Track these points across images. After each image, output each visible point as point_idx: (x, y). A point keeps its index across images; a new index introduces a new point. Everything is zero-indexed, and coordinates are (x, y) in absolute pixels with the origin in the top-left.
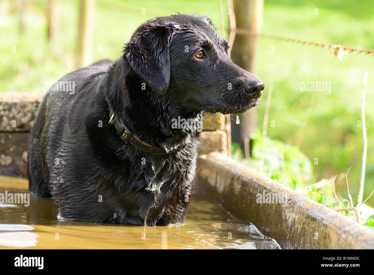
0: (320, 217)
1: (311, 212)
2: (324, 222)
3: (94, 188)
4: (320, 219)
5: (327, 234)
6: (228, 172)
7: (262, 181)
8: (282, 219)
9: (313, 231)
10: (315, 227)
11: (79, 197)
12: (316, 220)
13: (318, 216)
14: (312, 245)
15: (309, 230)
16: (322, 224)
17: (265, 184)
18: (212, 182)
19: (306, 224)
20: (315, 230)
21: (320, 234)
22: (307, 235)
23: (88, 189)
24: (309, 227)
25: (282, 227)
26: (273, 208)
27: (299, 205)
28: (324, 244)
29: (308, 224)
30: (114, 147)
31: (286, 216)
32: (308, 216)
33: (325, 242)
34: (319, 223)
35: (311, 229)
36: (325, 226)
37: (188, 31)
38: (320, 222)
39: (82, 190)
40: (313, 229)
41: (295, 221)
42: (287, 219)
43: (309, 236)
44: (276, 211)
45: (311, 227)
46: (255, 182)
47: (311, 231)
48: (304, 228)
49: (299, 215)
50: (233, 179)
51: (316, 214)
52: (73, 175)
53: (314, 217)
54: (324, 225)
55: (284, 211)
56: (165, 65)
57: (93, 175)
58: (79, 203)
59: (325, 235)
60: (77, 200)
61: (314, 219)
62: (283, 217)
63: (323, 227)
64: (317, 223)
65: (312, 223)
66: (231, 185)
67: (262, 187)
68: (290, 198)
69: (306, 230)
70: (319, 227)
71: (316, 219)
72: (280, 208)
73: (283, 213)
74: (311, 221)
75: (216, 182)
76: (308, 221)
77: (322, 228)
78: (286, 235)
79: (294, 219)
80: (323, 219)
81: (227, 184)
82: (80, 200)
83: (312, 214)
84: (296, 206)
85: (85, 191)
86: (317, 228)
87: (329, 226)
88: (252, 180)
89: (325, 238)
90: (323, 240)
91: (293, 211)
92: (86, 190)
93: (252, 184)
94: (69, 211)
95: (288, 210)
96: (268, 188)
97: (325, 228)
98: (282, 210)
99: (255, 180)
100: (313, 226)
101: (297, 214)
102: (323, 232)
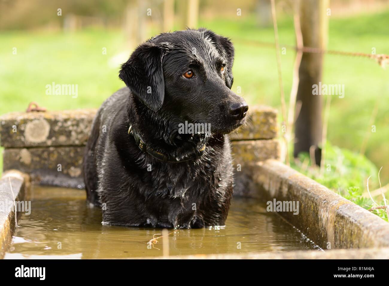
0: (348, 215)
1: (341, 211)
2: (351, 219)
3: (125, 195)
4: (347, 216)
5: (353, 231)
6: (278, 177)
7: (305, 183)
8: (318, 219)
9: (342, 228)
10: (343, 224)
11: (114, 204)
12: (344, 218)
13: (346, 214)
14: (341, 242)
15: (338, 228)
16: (349, 222)
17: (306, 186)
18: (266, 187)
19: (337, 222)
20: (343, 228)
21: (347, 231)
22: (337, 233)
23: (120, 196)
24: (339, 225)
25: (319, 226)
26: (311, 208)
27: (332, 204)
28: (350, 241)
29: (338, 222)
30: (135, 157)
31: (321, 216)
32: (338, 214)
33: (351, 239)
34: (346, 220)
35: (341, 226)
36: (351, 224)
37: (180, 50)
38: (348, 219)
39: (116, 196)
40: (342, 226)
41: (328, 219)
42: (322, 218)
43: (339, 234)
44: (314, 211)
45: (340, 224)
46: (299, 184)
47: (341, 229)
48: (335, 226)
49: (331, 214)
50: (281, 183)
51: (344, 212)
52: (109, 183)
53: (343, 215)
54: (350, 222)
55: (320, 211)
56: (160, 84)
57: (123, 183)
58: (114, 209)
59: (351, 232)
60: (113, 206)
61: (342, 217)
62: (319, 217)
63: (350, 224)
64: (345, 220)
65: (341, 221)
66: (281, 188)
67: (303, 189)
68: (325, 198)
69: (337, 228)
70: (347, 224)
71: (344, 216)
72: (317, 208)
73: (319, 213)
74: (341, 219)
75: (269, 187)
76: (338, 219)
77: (349, 226)
78: (321, 234)
79: (328, 218)
80: (350, 217)
81: (278, 188)
82: (115, 206)
83: (341, 213)
84: (329, 206)
85: (118, 198)
86: (345, 226)
87: (354, 224)
88: (296, 182)
89: (351, 235)
90: (350, 237)
91: (327, 210)
92: (119, 196)
93: (296, 187)
94: (108, 217)
95: (323, 210)
96: (308, 189)
97: (351, 225)
98: (318, 210)
99: (299, 183)
100: (342, 224)
101: (330, 213)
102: (350, 229)
